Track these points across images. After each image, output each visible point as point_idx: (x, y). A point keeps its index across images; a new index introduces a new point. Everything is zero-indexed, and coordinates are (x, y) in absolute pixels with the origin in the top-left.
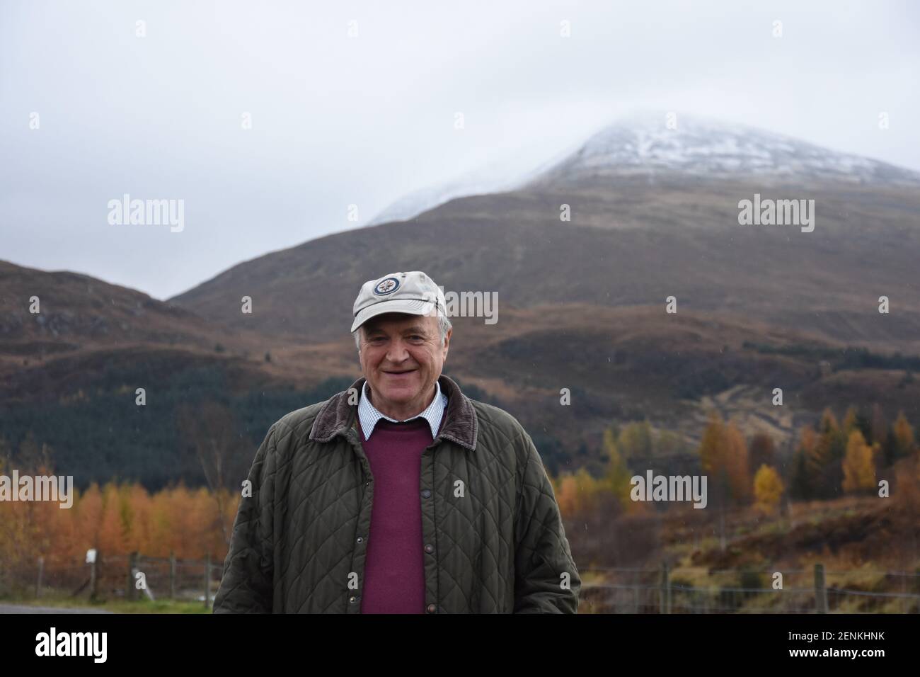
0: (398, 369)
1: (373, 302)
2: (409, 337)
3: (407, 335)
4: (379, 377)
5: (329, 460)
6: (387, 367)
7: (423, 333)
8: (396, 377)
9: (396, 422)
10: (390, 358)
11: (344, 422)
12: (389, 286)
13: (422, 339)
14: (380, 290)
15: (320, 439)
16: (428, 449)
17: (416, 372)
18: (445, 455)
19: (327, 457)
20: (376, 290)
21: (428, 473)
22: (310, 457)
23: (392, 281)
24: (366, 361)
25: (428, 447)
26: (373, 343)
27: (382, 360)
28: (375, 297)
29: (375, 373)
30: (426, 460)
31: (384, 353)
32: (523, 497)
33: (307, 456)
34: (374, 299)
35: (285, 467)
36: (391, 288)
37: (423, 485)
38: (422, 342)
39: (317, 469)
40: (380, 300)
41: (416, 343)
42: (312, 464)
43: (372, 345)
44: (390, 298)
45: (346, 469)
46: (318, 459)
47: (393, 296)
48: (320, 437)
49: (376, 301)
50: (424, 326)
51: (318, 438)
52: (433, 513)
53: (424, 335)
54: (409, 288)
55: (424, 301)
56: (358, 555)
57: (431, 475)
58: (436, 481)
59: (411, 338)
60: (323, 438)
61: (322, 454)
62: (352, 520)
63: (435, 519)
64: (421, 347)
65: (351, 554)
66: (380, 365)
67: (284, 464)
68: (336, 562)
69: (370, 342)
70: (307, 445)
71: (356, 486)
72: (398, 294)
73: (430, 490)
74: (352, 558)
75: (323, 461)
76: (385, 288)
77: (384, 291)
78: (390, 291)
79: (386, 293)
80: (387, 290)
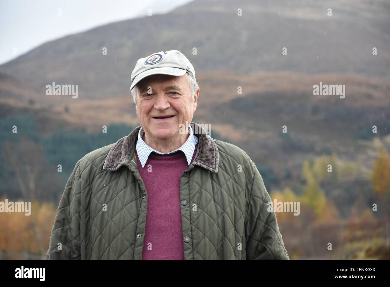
0: (162, 115)
1: (144, 69)
2: (170, 93)
3: (168, 92)
4: (149, 121)
5: (117, 183)
6: (155, 113)
7: (179, 90)
8: (161, 121)
9: (163, 154)
10: (156, 107)
11: (127, 156)
12: (155, 59)
13: (179, 94)
14: (149, 62)
15: (110, 169)
16: (185, 172)
17: (174, 117)
18: (197, 176)
20: (146, 62)
21: (186, 188)
22: (104, 181)
23: (157, 56)
24: (141, 110)
25: (185, 171)
26: (144, 97)
27: (151, 109)
28: (146, 66)
29: (147, 119)
30: (184, 180)
31: (152, 104)
33: (102, 181)
34: (145, 67)
35: (87, 188)
36: (157, 60)
37: (182, 197)
38: (178, 96)
39: (109, 189)
40: (149, 68)
41: (174, 97)
42: (106, 186)
43: (144, 99)
44: (156, 67)
45: (129, 188)
46: (109, 183)
47: (159, 65)
48: (111, 167)
49: (146, 69)
50: (180, 85)
51: (109, 168)
52: (189, 215)
53: (180, 91)
54: (168, 60)
55: (180, 68)
56: (138, 246)
57: (187, 190)
58: (191, 194)
59: (171, 93)
60: (112, 168)
61: (112, 179)
62: (134, 222)
63: (191, 219)
64: (178, 99)
65: (133, 245)
66: (150, 113)
67: (87, 187)
68: (123, 252)
69: (142, 97)
70: (102, 173)
71: (136, 200)
72: (161, 64)
73: (187, 200)
74: (134, 248)
75: (113, 184)
76: (152, 60)
77: (152, 62)
78: (156, 62)
79: (154, 63)
80: (154, 62)
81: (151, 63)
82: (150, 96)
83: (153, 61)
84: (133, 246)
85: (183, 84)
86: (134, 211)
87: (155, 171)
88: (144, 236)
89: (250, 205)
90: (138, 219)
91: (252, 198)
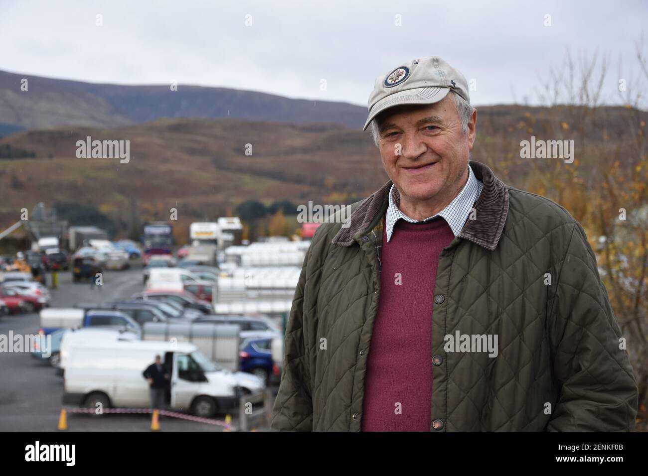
0: (416, 163)
1: (383, 95)
2: (425, 128)
3: (421, 127)
4: (398, 173)
5: (349, 267)
6: (405, 162)
7: (439, 122)
8: (416, 172)
9: (415, 221)
10: (406, 153)
11: (368, 223)
12: (398, 76)
13: (439, 128)
14: (389, 81)
15: (342, 243)
16: (445, 250)
17: (437, 164)
18: (462, 255)
19: (350, 262)
20: (386, 83)
21: (444, 276)
22: (336, 262)
23: (402, 70)
25: (445, 248)
26: (387, 139)
28: (385, 89)
29: (394, 170)
30: (442, 262)
32: (558, 296)
33: (334, 261)
34: (385, 92)
35: (317, 272)
36: (401, 78)
37: (437, 289)
38: (438, 131)
39: (339, 275)
40: (390, 93)
41: (433, 134)
42: (336, 270)
43: (388, 141)
44: (400, 89)
45: (361, 275)
46: (341, 266)
47: (403, 86)
48: (344, 241)
49: (385, 95)
50: (440, 114)
51: (342, 241)
52: (443, 320)
53: (441, 124)
54: (420, 76)
55: (438, 87)
56: (359, 369)
57: (445, 279)
58: (451, 284)
59: (427, 129)
60: (346, 241)
61: (346, 260)
62: (356, 331)
63: (445, 327)
64: (438, 137)
65: (354, 367)
66: (398, 161)
67: (317, 269)
68: (342, 376)
69: (384, 138)
70: (336, 249)
71: (367, 294)
72: (408, 83)
73: (443, 295)
74: (354, 371)
75: (346, 266)
76: (394, 79)
77: (393, 82)
78: (400, 81)
79: (396, 84)
80: (397, 81)
81: (393, 84)
82: (395, 136)
83: (395, 81)
84: (353, 369)
85: (445, 110)
86: (359, 313)
87: (404, 248)
88: (366, 354)
89: (556, 297)
90: (363, 326)
91: (560, 285)
